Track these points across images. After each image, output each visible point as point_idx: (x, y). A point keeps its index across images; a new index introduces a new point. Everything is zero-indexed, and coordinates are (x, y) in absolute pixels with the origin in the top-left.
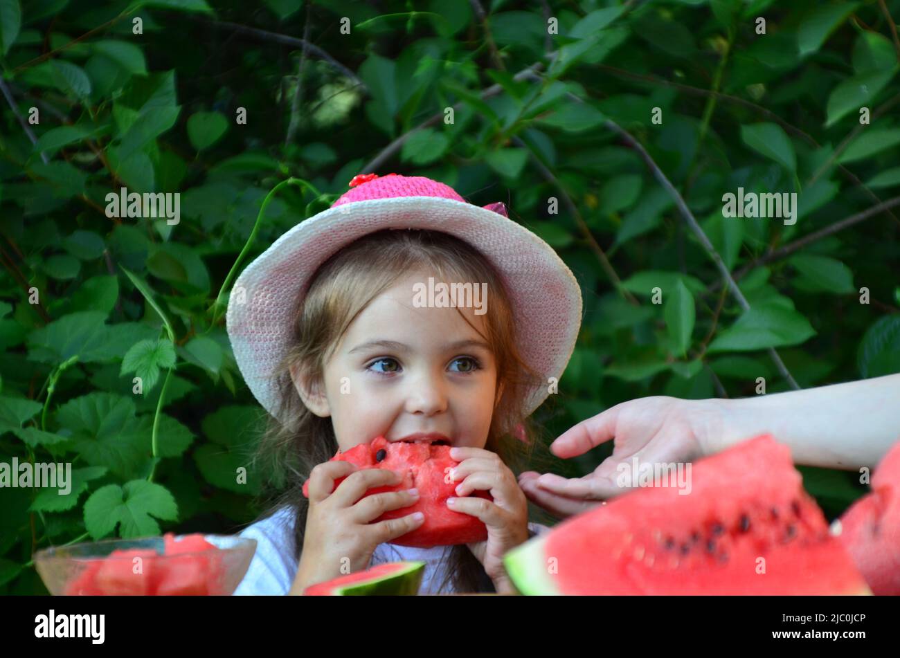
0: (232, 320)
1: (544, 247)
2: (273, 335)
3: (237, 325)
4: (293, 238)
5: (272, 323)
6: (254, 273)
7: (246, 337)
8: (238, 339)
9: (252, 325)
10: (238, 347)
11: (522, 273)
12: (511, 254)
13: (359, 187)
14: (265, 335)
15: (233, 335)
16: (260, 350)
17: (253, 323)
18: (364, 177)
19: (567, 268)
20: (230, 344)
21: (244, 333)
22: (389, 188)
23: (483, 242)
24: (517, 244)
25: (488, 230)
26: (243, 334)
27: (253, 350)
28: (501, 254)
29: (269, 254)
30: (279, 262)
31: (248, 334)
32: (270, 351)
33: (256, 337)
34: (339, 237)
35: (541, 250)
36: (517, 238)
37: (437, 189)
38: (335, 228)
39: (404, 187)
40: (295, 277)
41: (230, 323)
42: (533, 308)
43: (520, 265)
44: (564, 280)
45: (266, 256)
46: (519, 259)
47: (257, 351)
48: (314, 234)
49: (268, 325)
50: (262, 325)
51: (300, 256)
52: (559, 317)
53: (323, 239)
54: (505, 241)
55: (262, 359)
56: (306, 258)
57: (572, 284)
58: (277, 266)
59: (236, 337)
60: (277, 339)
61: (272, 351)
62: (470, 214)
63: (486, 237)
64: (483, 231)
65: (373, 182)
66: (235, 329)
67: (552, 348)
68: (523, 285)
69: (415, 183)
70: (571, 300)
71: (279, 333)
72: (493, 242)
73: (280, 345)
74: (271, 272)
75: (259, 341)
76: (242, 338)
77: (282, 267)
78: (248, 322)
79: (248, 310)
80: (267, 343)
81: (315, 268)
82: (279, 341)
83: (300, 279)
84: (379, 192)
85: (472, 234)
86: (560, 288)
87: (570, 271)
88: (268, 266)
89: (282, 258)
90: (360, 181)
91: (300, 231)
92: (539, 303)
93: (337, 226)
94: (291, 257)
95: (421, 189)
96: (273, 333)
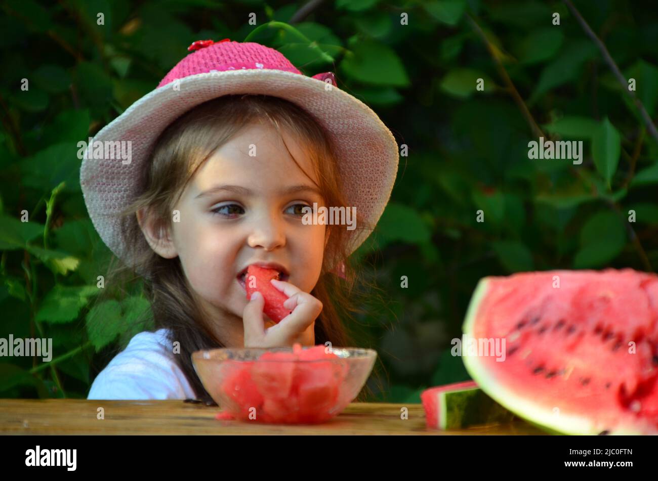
0: (85, 174)
1: (368, 113)
2: (122, 187)
3: (89, 178)
4: (146, 104)
5: (122, 177)
6: (108, 134)
7: (97, 189)
8: (90, 189)
9: (103, 178)
10: (90, 197)
11: (347, 133)
12: (338, 117)
13: (199, 53)
14: (115, 187)
15: (85, 187)
16: (110, 200)
17: (105, 176)
18: (202, 43)
19: (387, 129)
20: (82, 194)
21: (96, 185)
22: (227, 55)
23: (315, 107)
24: (344, 110)
25: (319, 97)
26: (94, 186)
27: (103, 200)
28: (329, 117)
29: (124, 118)
30: (132, 125)
31: (99, 186)
32: (118, 201)
33: (107, 189)
34: (186, 103)
35: (366, 115)
36: (344, 105)
37: (269, 55)
38: (183, 96)
39: (240, 53)
40: (145, 137)
41: (83, 176)
42: (355, 163)
43: (346, 126)
44: (384, 140)
45: (120, 120)
46: (346, 122)
47: (106, 200)
48: (164, 101)
49: (119, 179)
50: (113, 178)
51: (150, 119)
52: (378, 170)
53: (172, 105)
54: (334, 107)
55: (111, 207)
56: (155, 121)
57: (391, 142)
58: (129, 128)
59: (87, 188)
60: (126, 191)
61: (121, 201)
62: (304, 84)
63: (316, 103)
64: (315, 97)
65: (210, 48)
66: (87, 182)
67: (371, 197)
68: (348, 144)
69: (249, 49)
70: (389, 155)
71: (127, 185)
72: (323, 108)
73: (128, 196)
74: (124, 133)
75: (109, 192)
76: (93, 189)
77: (134, 129)
78: (99, 175)
79: (100, 165)
80: (116, 194)
81: (162, 130)
82: (127, 193)
83: (149, 139)
84: (218, 58)
85: (304, 100)
86: (380, 145)
87: (390, 132)
88: (120, 129)
89: (134, 122)
90: (199, 47)
91: (152, 99)
92: (360, 159)
93: (185, 94)
94: (143, 120)
95: (255, 55)
96: (122, 186)
